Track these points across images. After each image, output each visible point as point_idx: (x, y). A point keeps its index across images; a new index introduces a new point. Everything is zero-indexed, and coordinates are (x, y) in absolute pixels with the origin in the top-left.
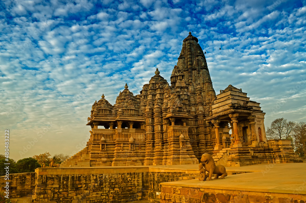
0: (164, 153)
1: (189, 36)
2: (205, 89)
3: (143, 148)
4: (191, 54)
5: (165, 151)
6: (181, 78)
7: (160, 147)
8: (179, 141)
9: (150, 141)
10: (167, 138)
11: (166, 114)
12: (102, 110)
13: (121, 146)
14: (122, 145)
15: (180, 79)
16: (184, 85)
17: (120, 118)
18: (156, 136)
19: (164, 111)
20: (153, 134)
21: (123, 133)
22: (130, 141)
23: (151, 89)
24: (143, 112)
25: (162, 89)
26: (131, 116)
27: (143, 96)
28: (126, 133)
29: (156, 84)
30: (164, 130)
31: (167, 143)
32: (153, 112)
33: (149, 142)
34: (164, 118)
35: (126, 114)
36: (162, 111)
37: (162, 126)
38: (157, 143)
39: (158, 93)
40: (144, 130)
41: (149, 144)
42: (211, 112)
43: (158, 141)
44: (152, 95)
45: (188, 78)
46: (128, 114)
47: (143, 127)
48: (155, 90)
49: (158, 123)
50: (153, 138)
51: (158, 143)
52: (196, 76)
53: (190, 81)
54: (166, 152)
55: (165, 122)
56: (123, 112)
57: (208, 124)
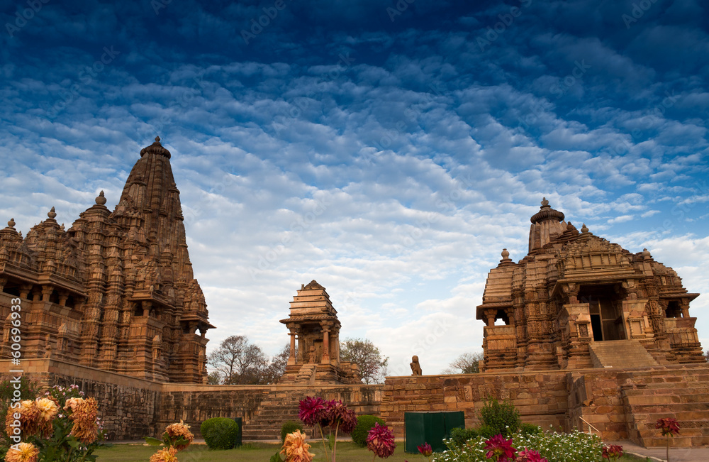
0: (121, 365)
1: (154, 145)
2: (178, 257)
3: (76, 351)
4: (161, 184)
5: (123, 363)
6: (139, 225)
7: (114, 353)
8: (151, 347)
9: (94, 340)
10: (128, 339)
11: (133, 293)
12: (19, 254)
13: (44, 340)
14: (47, 338)
15: (137, 226)
16: (143, 239)
17: (50, 280)
18: (106, 330)
19: (130, 284)
20: (101, 326)
21: (51, 313)
22: (60, 331)
23: (99, 234)
24: (83, 276)
25: (121, 239)
26: (67, 281)
27: (80, 243)
28: (56, 314)
29: (106, 225)
30: (125, 321)
31: (126, 347)
32: (106, 283)
33: (92, 339)
34: (128, 298)
35: (60, 275)
36: (125, 285)
37: (121, 312)
38: (108, 345)
39: (115, 245)
40: (81, 313)
41: (92, 343)
42: (187, 304)
43: (111, 341)
44: (102, 246)
45: (150, 229)
46: (64, 275)
47: (80, 307)
48: (105, 237)
49: (116, 305)
50: (100, 335)
51: (111, 345)
52: (164, 229)
53: (153, 235)
54: (124, 365)
55: (127, 306)
56: (56, 269)
57: (179, 324)
